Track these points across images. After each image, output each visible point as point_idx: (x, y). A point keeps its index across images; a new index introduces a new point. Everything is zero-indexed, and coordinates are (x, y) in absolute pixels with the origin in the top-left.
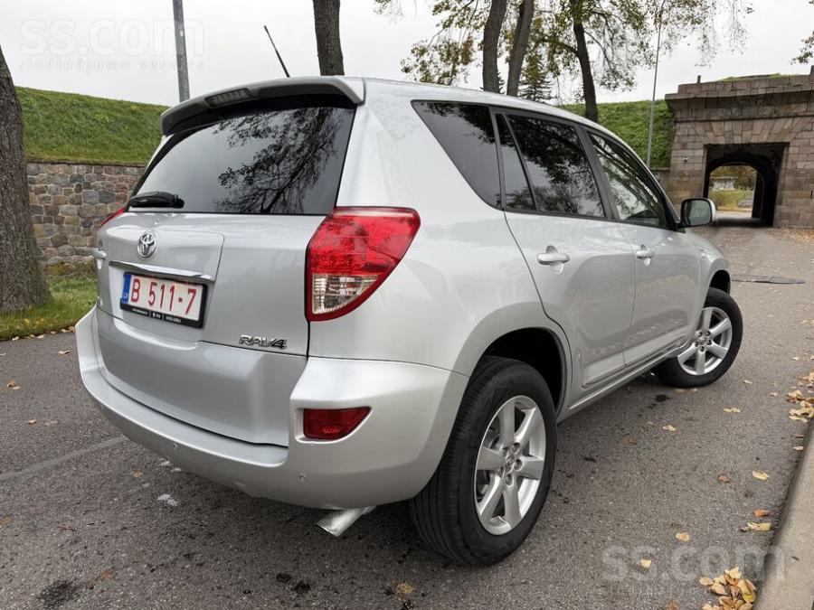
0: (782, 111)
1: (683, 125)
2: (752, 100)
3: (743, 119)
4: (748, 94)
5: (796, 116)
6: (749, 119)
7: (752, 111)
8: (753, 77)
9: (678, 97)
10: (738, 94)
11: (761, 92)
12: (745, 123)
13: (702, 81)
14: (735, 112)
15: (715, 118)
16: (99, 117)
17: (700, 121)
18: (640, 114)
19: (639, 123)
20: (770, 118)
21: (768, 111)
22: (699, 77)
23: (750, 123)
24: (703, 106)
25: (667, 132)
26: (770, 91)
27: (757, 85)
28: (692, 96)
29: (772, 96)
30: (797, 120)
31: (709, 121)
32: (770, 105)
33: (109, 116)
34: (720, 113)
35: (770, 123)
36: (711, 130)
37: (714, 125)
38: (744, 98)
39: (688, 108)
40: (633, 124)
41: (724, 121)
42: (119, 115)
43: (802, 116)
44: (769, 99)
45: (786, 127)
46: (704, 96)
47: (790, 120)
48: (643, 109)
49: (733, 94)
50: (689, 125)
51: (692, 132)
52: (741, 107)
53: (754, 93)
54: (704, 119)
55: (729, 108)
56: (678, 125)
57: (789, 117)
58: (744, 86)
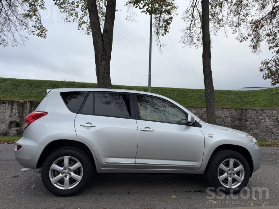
16: (175, 93)
33: (178, 93)
42: (181, 93)
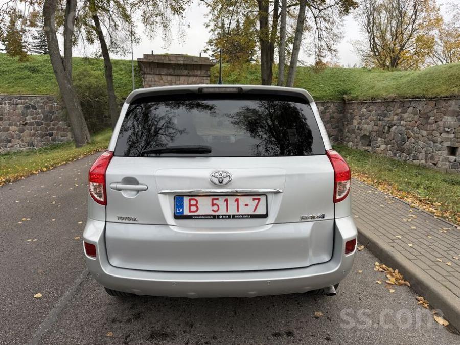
0: (191, 73)
1: (148, 76)
2: (178, 66)
3: (175, 75)
4: (176, 63)
5: (197, 76)
6: (178, 75)
7: (178, 72)
8: (176, 54)
9: (144, 61)
10: (172, 62)
11: (182, 62)
12: (176, 77)
13: (154, 53)
14: (171, 71)
15: (162, 73)
17: (157, 74)
18: (122, 67)
19: (123, 72)
20: (187, 76)
21: (185, 72)
22: (152, 51)
23: (179, 77)
24: (156, 67)
25: (138, 78)
26: (185, 63)
27: (179, 59)
28: (151, 61)
29: (187, 65)
30: (197, 77)
31: (160, 75)
32: (186, 69)
34: (164, 71)
35: (186, 78)
36: (162, 79)
37: (163, 77)
38: (175, 65)
39: (150, 66)
40: (120, 72)
41: (167, 75)
43: (199, 76)
44: (185, 66)
45: (194, 81)
46: (157, 61)
47: (195, 78)
48: (124, 64)
49: (169, 62)
50: (151, 76)
51: (153, 80)
52: (174, 69)
53: (179, 63)
54: (158, 73)
55: (168, 69)
56: (146, 75)
57: (194, 76)
58: (174, 59)
